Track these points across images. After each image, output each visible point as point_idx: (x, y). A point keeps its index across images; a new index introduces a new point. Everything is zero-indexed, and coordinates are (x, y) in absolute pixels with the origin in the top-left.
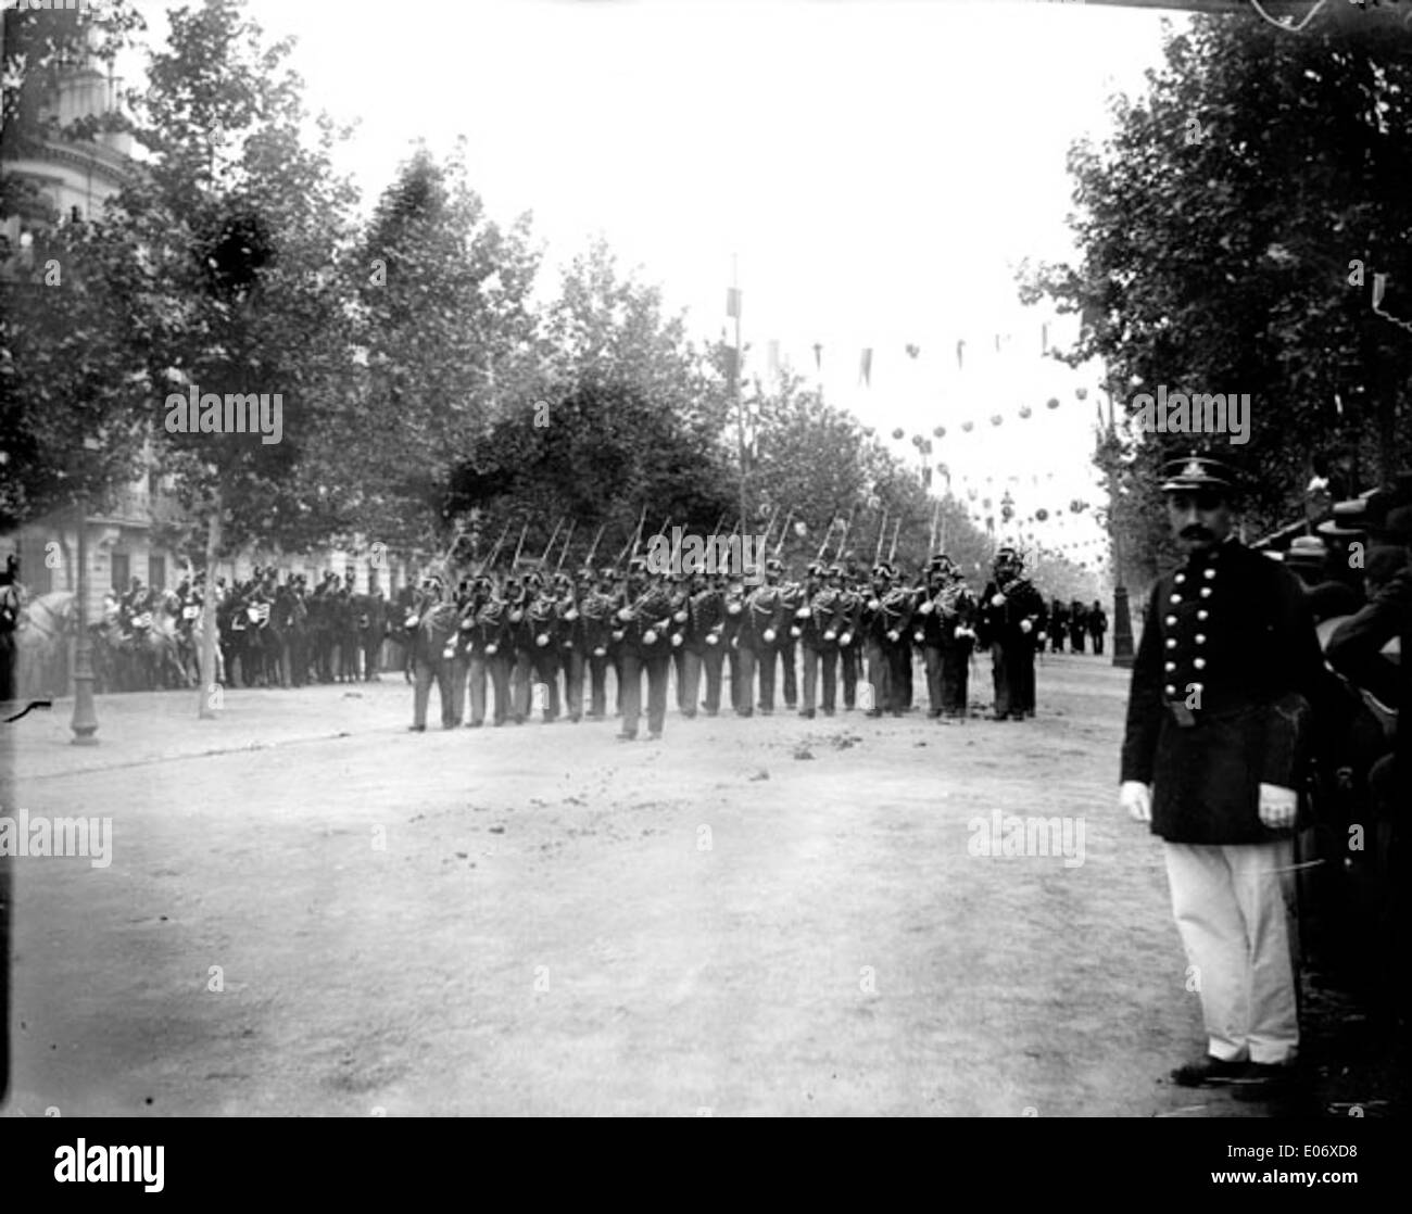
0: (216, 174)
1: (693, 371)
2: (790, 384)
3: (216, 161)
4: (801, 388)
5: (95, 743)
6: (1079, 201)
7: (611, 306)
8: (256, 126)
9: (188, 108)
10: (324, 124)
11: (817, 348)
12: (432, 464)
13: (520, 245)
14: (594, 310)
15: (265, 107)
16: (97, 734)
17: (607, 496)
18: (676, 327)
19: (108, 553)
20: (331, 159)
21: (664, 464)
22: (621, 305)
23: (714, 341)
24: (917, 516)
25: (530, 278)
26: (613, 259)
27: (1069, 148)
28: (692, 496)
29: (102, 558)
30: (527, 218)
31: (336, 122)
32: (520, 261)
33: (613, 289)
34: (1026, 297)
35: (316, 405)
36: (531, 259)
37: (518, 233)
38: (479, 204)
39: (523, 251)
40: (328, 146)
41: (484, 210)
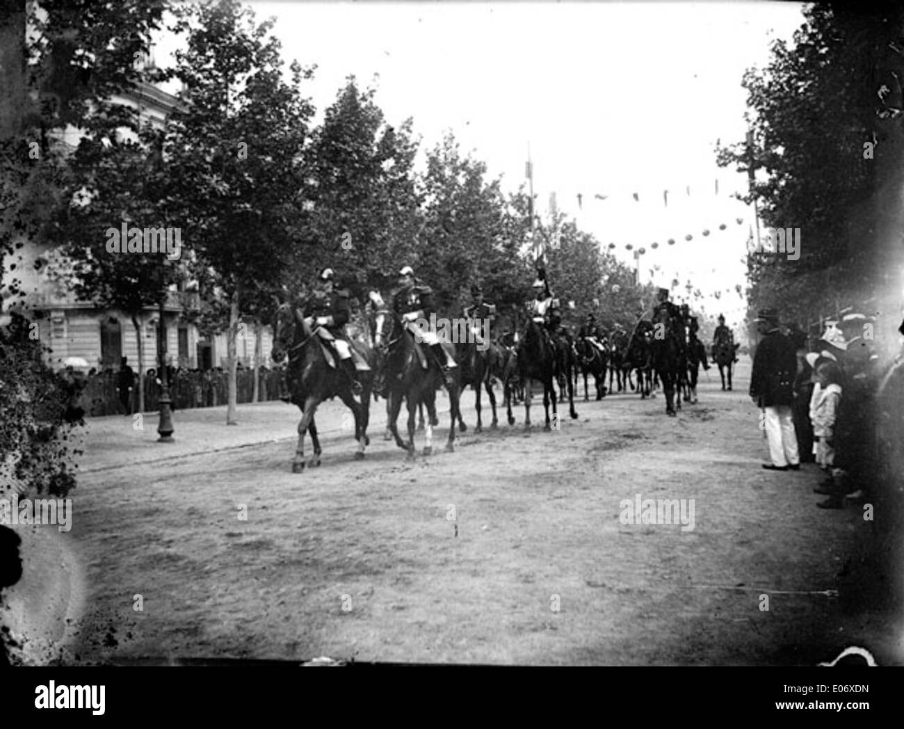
0: (231, 100)
1: (503, 211)
2: (558, 218)
3: (230, 92)
4: (565, 220)
5: (172, 441)
6: (751, 105)
7: (458, 174)
8: (254, 71)
9: (213, 61)
10: (295, 68)
11: (580, 196)
12: (357, 271)
13: (405, 138)
14: (447, 177)
15: (258, 59)
16: (173, 436)
17: (457, 287)
18: (495, 185)
19: (154, 327)
20: (299, 90)
21: (488, 268)
22: (462, 173)
23: (515, 193)
24: (633, 295)
25: (412, 158)
26: (457, 146)
27: (745, 73)
28: (505, 286)
29: (151, 330)
30: (410, 122)
31: (303, 67)
32: (406, 148)
33: (458, 164)
34: (722, 162)
35: (295, 237)
36: (412, 146)
37: (404, 131)
38: (381, 114)
39: (408, 142)
40: (297, 82)
41: (384, 118)
